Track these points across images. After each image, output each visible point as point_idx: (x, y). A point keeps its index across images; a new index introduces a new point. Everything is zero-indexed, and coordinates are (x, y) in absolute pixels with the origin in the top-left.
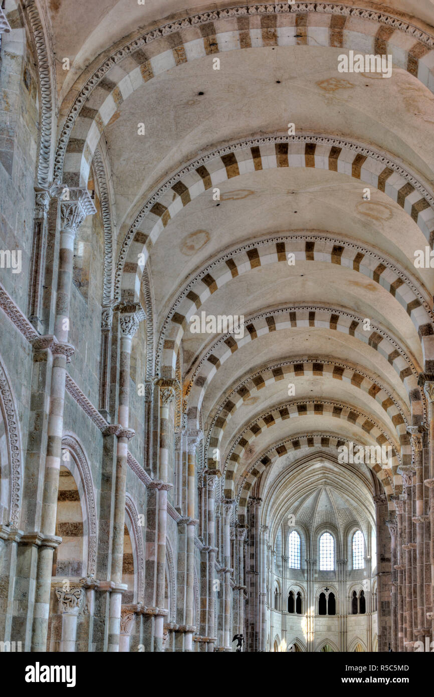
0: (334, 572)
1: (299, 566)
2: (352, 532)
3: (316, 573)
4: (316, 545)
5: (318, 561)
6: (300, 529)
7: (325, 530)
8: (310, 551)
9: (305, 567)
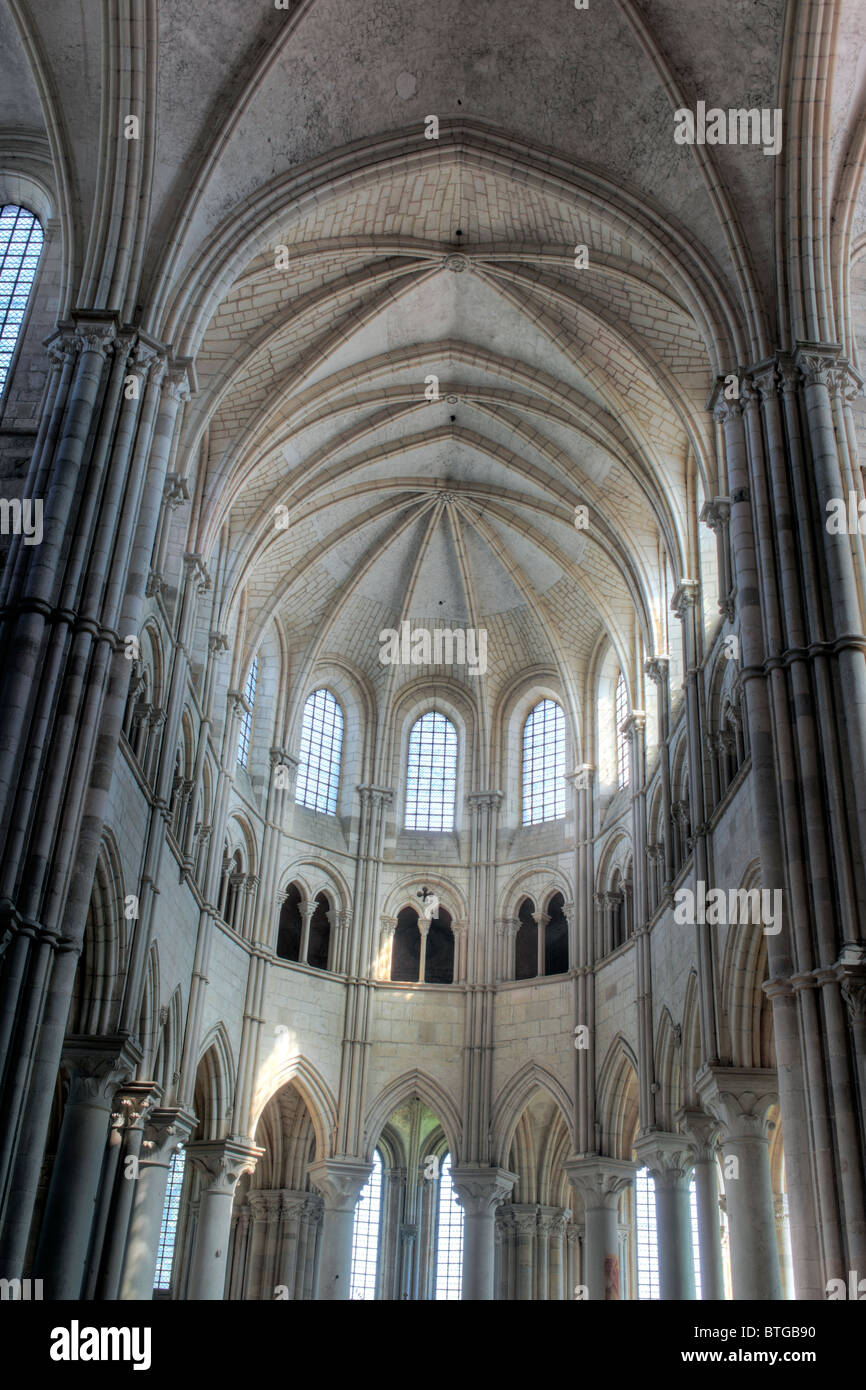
0: (455, 836)
1: (332, 807)
2: (522, 704)
3: (389, 834)
4: (397, 744)
5: (399, 799)
6: (344, 685)
7: (430, 701)
8: (373, 759)
9: (355, 812)
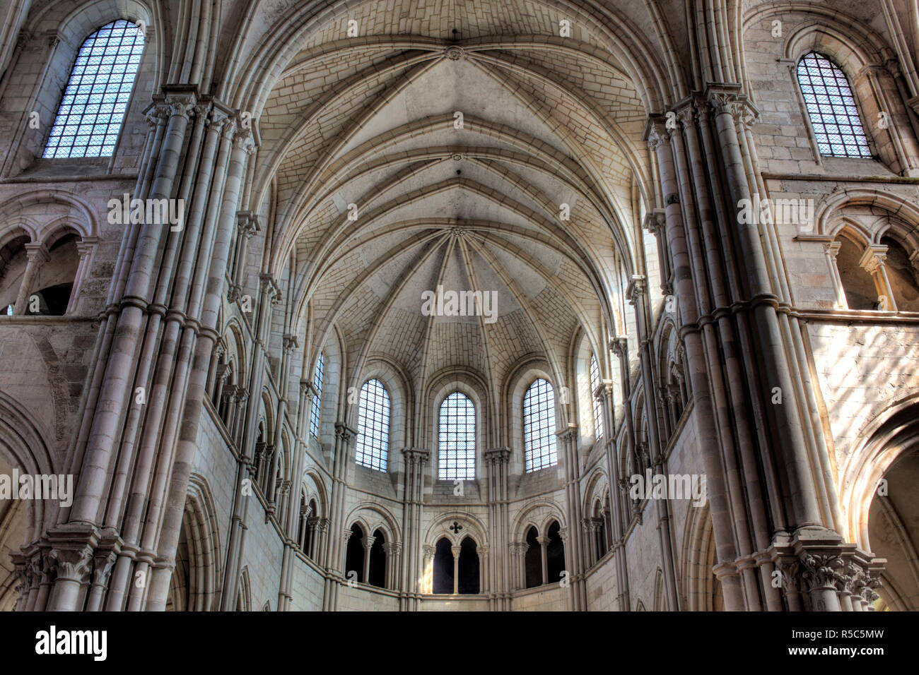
0: (476, 483)
1: (384, 466)
2: (521, 383)
3: (427, 484)
4: (430, 417)
5: (434, 457)
6: (389, 375)
7: (454, 385)
8: (413, 429)
9: (400, 468)
